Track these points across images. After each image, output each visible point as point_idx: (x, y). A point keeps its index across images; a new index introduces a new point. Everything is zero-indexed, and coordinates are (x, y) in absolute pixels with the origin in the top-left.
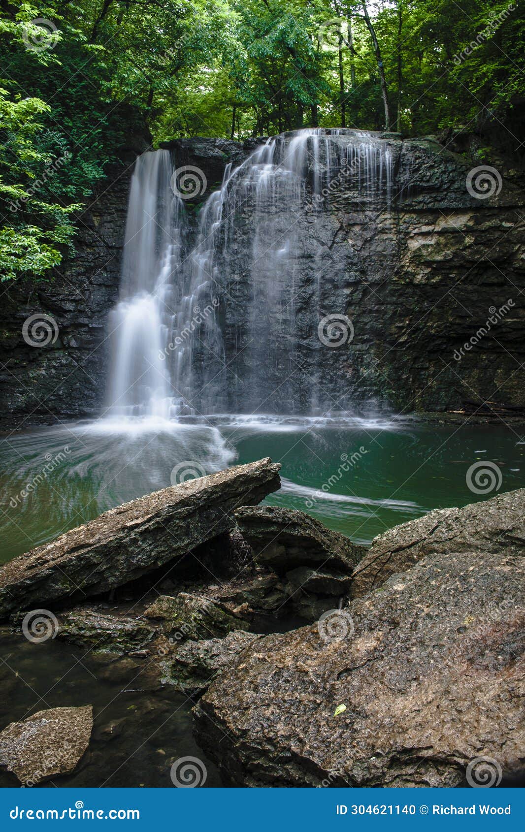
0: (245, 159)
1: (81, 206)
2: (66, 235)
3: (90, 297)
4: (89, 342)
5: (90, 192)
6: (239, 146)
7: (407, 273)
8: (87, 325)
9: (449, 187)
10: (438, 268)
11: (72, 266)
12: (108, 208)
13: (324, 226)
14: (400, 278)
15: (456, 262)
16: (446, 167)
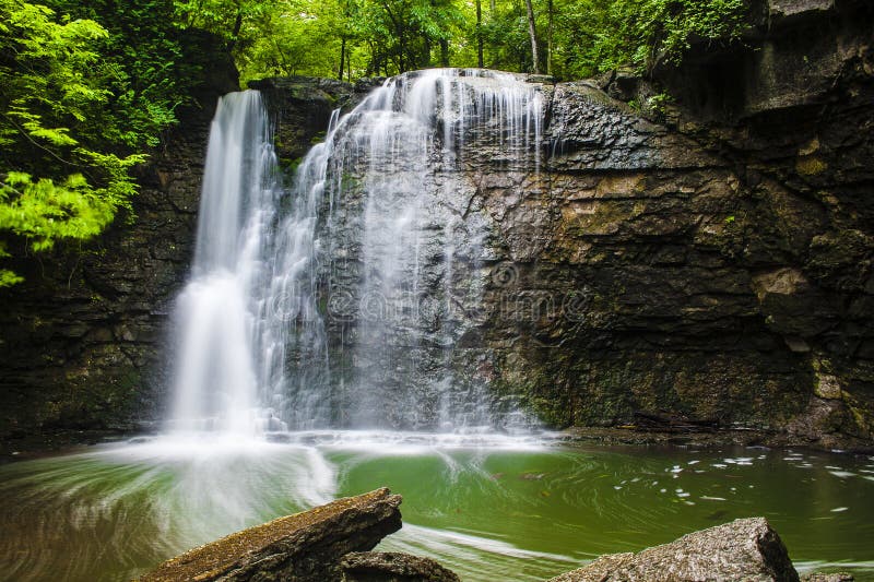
0: (356, 104)
1: (144, 158)
2: (123, 194)
3: (152, 275)
4: (149, 334)
5: (156, 141)
6: (349, 88)
7: (561, 250)
8: (147, 312)
9: (613, 144)
10: (600, 243)
11: (129, 235)
12: (179, 162)
13: (456, 190)
14: (552, 256)
15: (623, 236)
16: (609, 118)
